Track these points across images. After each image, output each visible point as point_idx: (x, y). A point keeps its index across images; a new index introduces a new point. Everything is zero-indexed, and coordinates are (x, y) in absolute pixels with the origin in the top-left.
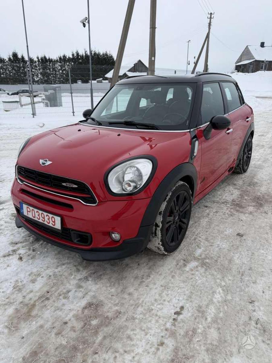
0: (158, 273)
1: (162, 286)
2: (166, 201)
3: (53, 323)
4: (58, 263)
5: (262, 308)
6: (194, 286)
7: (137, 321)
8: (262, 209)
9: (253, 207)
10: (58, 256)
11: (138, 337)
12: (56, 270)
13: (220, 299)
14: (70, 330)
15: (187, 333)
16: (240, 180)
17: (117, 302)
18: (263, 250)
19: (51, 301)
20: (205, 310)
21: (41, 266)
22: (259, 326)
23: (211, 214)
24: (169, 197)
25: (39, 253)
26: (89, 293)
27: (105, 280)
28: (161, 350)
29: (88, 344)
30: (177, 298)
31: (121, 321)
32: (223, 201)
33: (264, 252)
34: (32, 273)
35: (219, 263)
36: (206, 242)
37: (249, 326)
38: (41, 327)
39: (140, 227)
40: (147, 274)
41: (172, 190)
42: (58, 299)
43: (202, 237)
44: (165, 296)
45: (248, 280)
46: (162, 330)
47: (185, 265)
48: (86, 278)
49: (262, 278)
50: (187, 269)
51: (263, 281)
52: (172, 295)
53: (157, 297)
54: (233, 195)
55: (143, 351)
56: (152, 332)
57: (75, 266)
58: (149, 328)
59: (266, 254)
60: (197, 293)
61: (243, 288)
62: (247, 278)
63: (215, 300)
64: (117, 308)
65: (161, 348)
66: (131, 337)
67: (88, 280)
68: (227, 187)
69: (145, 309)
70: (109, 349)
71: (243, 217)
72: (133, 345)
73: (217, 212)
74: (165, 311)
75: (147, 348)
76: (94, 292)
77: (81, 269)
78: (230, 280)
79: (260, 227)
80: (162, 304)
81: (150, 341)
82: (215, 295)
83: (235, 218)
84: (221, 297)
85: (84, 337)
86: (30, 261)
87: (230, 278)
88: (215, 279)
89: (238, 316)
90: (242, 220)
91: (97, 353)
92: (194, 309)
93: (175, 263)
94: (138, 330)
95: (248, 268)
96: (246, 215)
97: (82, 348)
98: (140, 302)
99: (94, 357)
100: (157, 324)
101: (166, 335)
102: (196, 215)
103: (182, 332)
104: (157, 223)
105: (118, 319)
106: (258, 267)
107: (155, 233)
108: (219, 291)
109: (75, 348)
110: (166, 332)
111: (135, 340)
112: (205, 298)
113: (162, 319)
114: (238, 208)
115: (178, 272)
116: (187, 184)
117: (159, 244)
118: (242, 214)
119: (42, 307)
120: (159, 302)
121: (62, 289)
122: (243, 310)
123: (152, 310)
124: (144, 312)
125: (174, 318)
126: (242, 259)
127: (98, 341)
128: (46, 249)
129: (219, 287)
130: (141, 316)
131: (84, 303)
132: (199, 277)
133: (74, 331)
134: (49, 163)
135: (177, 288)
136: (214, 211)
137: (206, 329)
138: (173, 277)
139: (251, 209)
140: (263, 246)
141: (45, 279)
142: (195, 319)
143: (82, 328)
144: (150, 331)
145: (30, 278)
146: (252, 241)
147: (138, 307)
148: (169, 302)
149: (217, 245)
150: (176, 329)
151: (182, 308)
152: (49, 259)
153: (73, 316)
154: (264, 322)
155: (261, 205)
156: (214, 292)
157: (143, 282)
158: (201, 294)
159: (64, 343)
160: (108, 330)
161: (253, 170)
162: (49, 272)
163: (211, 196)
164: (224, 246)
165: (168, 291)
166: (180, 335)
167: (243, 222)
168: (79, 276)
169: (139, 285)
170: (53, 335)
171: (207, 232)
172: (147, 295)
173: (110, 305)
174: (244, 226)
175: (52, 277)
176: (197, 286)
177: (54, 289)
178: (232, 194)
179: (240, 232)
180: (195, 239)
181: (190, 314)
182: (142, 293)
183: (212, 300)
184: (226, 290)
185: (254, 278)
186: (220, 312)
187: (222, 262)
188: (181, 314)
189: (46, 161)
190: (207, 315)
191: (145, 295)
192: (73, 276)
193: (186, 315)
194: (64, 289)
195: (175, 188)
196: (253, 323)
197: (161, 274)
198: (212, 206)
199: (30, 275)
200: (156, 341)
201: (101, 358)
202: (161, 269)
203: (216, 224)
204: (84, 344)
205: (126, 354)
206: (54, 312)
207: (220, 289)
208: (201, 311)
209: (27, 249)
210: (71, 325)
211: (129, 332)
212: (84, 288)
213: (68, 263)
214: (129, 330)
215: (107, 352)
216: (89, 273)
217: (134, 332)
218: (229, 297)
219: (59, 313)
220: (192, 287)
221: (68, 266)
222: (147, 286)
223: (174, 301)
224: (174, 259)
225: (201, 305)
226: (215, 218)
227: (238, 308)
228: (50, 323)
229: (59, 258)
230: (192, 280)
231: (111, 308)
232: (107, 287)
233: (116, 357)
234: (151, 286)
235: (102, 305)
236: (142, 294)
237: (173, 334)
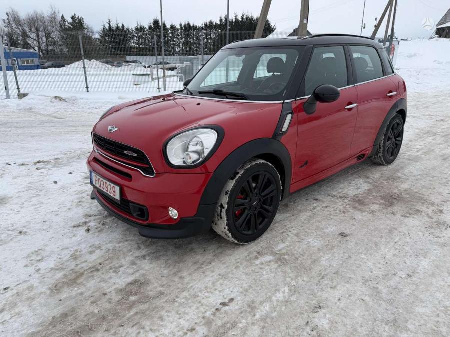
0: (221, 261)
1: (220, 275)
2: (235, 180)
3: (94, 292)
4: (123, 238)
5: (328, 315)
6: (256, 281)
7: (177, 304)
8: (390, 208)
9: (378, 206)
10: (125, 232)
11: (171, 319)
12: (117, 245)
13: (282, 298)
14: (107, 301)
15: (224, 325)
16: (378, 174)
17: (165, 283)
18: (365, 254)
19: (100, 273)
20: (257, 306)
21: (105, 240)
22: (314, 333)
23: (318, 208)
24: (240, 175)
25: (108, 227)
26: (140, 271)
27: (162, 261)
28: (188, 335)
29: (118, 316)
30: (231, 289)
31: (160, 302)
32: (342, 195)
33: (366, 257)
34: (93, 245)
35: (299, 261)
36: (296, 237)
37: (301, 330)
38: (82, 293)
39: (200, 205)
40: (209, 260)
41: (246, 168)
42: (107, 272)
43: (294, 231)
44: (219, 285)
45: (327, 284)
46: (199, 317)
47: (257, 258)
48: (144, 257)
49: (346, 284)
50: (258, 262)
51: (346, 288)
52: (226, 285)
53: (210, 284)
54: (360, 190)
55: (170, 333)
56: (188, 317)
57: (138, 243)
58: (185, 313)
59: (368, 259)
60: (256, 288)
61: (316, 291)
62: (326, 282)
63: (274, 298)
64: (162, 289)
65: (189, 333)
66: (164, 317)
67: (145, 259)
68: (356, 180)
69: (190, 294)
70: (136, 324)
71: (359, 216)
72: (162, 325)
73: (326, 207)
74: (212, 300)
75: (175, 330)
76: (146, 270)
77: (143, 247)
78: (304, 281)
79: (376, 229)
80: (212, 292)
81: (181, 324)
82: (278, 293)
83: (347, 215)
84: (284, 296)
85: (116, 309)
86: (97, 234)
87: (305, 279)
88: (285, 277)
89: (294, 319)
90: (355, 219)
91: (123, 326)
92: (244, 303)
93: (246, 253)
94: (173, 312)
95: (334, 272)
96: (364, 214)
97: (111, 319)
98: (189, 286)
99: (118, 328)
100: (197, 311)
101: (201, 322)
102: (299, 208)
103: (220, 323)
104: (223, 203)
105: (158, 299)
106: (348, 272)
107: (221, 215)
108: (285, 290)
109: (104, 318)
110: (202, 319)
111: (166, 321)
112: (264, 294)
113: (204, 306)
114: (357, 205)
115: (245, 263)
116: (271, 165)
117: (225, 228)
118: (359, 212)
119: (90, 277)
120: (209, 290)
121: (116, 263)
122: (303, 314)
123: (198, 296)
124: (188, 297)
125: (218, 307)
126: (331, 261)
127: (128, 315)
128: (116, 225)
129: (287, 286)
130: (184, 300)
131: (131, 279)
132: (268, 272)
133: (110, 302)
134: (116, 129)
135: (236, 279)
136: (324, 205)
137: (249, 324)
138: (237, 267)
139: (375, 207)
140: (368, 251)
141: (103, 252)
142: (242, 312)
143: (118, 301)
144: (186, 315)
145: (91, 249)
146: (356, 243)
147: (184, 291)
148: (220, 291)
149: (307, 242)
150: (214, 318)
151: (232, 300)
152: (115, 234)
153: (115, 289)
154: (323, 330)
155: (392, 205)
156: (278, 290)
157: (202, 268)
158: (260, 289)
159: (96, 311)
160: (143, 307)
161: (403, 162)
162: (110, 246)
163: (329, 189)
164: (315, 244)
165: (224, 280)
166: (216, 325)
167: (355, 221)
168: (137, 253)
169: (196, 270)
170: (89, 302)
171: (302, 226)
172: (200, 281)
173: (156, 285)
174: (354, 225)
175: (111, 251)
176: (260, 281)
177: (107, 262)
178: (358, 189)
179: (345, 232)
180: (283, 233)
181: (237, 307)
182: (194, 278)
183: (270, 297)
184: (294, 290)
185: (335, 283)
186: (275, 311)
187: (303, 261)
188: (227, 305)
189: (113, 128)
190: (258, 311)
191: (197, 281)
192: (131, 253)
193: (233, 306)
194: (118, 263)
195: (249, 166)
196: (308, 329)
197: (225, 263)
198: (325, 200)
199: (91, 246)
200: (188, 326)
201: (125, 331)
202: (227, 258)
203: (319, 219)
204: (114, 316)
205: (150, 332)
206: (98, 283)
207: (287, 289)
208: (252, 307)
209: (97, 222)
210: (110, 297)
211: (163, 313)
212: (138, 265)
213: (132, 240)
214: (164, 311)
215: (133, 326)
216: (150, 252)
217: (169, 314)
218: (293, 298)
219: (103, 284)
220: (254, 281)
221: (131, 243)
222: (204, 272)
223: (227, 291)
224: (247, 250)
225: (255, 300)
226: (321, 213)
227: (299, 310)
228: (90, 292)
229: (126, 235)
230: (257, 274)
231: (156, 288)
232: (161, 267)
233: (139, 332)
234: (207, 273)
235: (148, 284)
236: (194, 280)
237: (209, 323)
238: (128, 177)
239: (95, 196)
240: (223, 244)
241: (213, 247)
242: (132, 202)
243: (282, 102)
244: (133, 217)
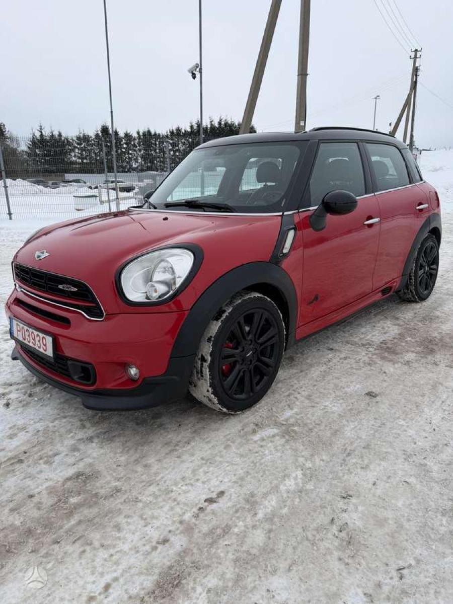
0: (204, 440)
1: (202, 459)
2: (220, 321)
3: (15, 494)
4: (59, 414)
5: (360, 508)
6: (255, 464)
7: (140, 505)
8: (430, 357)
9: (414, 355)
10: (62, 405)
11: (132, 527)
12: (51, 425)
13: (293, 488)
14: (34, 507)
15: (211, 532)
16: (410, 313)
17: (122, 475)
18: (404, 420)
19: (24, 465)
20: (259, 500)
21: (32, 417)
22: (343, 534)
23: (334, 361)
24: (226, 314)
25: (36, 399)
26: (85, 460)
27: (117, 444)
28: (159, 550)
29: (51, 529)
30: (220, 479)
31: (115, 503)
32: (364, 342)
33: (405, 424)
34: (14, 426)
35: (314, 434)
36: (307, 401)
37: (324, 533)
39: (171, 358)
40: (186, 440)
41: (235, 305)
42: (35, 464)
43: (303, 393)
44: (202, 474)
45: (354, 464)
46: (174, 522)
47: (254, 432)
48: (90, 439)
49: (382, 463)
50: (257, 437)
51: (382, 468)
52: (213, 474)
53: (188, 474)
54: (387, 335)
55: (131, 549)
56: (157, 523)
57: (81, 420)
58: (153, 517)
59: (408, 426)
60: (256, 475)
61: (341, 475)
62: (354, 461)
63: (283, 488)
64: (117, 483)
65: (160, 547)
66: (121, 526)
67: (92, 442)
68: (381, 322)
69: (160, 490)
70: (78, 539)
71: (390, 368)
72: (119, 538)
73: (345, 358)
74: (192, 496)
75: (138, 545)
76: (94, 458)
77: (88, 425)
78: (323, 461)
79: (415, 385)
80: (192, 485)
81: (147, 535)
82: (287, 480)
83: (374, 369)
84: (297, 484)
85: (48, 518)
86: (20, 410)
87: (324, 457)
88: (296, 456)
89: (312, 516)
90: (385, 373)
91: (59, 542)
92: (240, 498)
93: (239, 427)
94: (136, 518)
95: (363, 446)
96: (396, 366)
97: (40, 534)
98: (158, 478)
99: (51, 548)
100: (171, 513)
101: (178, 529)
102: (308, 361)
103: (205, 528)
104: (204, 354)
105: (112, 499)
106: (383, 445)
107: (202, 372)
108: (297, 476)
109: (29, 532)
110: (179, 525)
111: (125, 532)
112: (267, 482)
113: (181, 506)
114: (386, 354)
115: (239, 440)
116: (269, 299)
117: (208, 391)
118: (390, 364)
119: (9, 472)
120: (188, 482)
121: (48, 450)
122: (325, 507)
123: (172, 491)
124: (157, 493)
125: (202, 506)
126: (359, 431)
127: (67, 527)
128: (49, 395)
129: (300, 469)
130: (151, 499)
131: (71, 472)
132: (271, 451)
133: (39, 509)
134: (46, 255)
135: (227, 464)
136: (343, 356)
137: (248, 528)
138: (227, 447)
139: (410, 356)
140: (407, 414)
141: (29, 435)
142: (237, 511)
143: (52, 506)
144: (155, 521)
145: (11, 431)
146: (391, 405)
147: (150, 485)
148: (204, 483)
149: (322, 407)
150: (197, 522)
151: (222, 493)
152: (48, 409)
153: (47, 488)
154: (355, 530)
155: (432, 351)
156: (286, 476)
157: (176, 450)
158: (262, 476)
159: (18, 523)
160: (87, 512)
161: (441, 298)
162: (40, 426)
163: (347, 335)
164: (335, 409)
165: (209, 467)
166: (199, 532)
167: (386, 376)
168: (81, 435)
169: (167, 454)
170: (6, 510)
171: (315, 385)
172: (173, 469)
173: (109, 478)
174: (385, 381)
175: (40, 434)
176: (261, 464)
177: (35, 449)
178: (385, 333)
179: (374, 390)
180: (289, 395)
181: (230, 504)
182: (166, 466)
183: (277, 487)
184: (310, 475)
185: (366, 461)
186: (285, 506)
187: (320, 433)
188: (215, 502)
189: (43, 253)
190: (260, 509)
191: (170, 469)
192: (72, 434)
193: (223, 504)
194: (51, 450)
195: (240, 301)
196: (334, 529)
197: (208, 442)
198: (342, 349)
199: (10, 428)
200: (157, 536)
201: (62, 550)
202: (213, 434)
203: (336, 375)
204: (45, 528)
205: (101, 549)
206: (22, 480)
207: (299, 473)
208: (251, 502)
209: (22, 393)
210: (39, 500)
211: (121, 519)
212: (81, 452)
213: (72, 416)
214: (122, 516)
215: (74, 542)
216: (98, 431)
217: (129, 521)
218: (310, 486)
219: (28, 482)
220: (252, 465)
221: (71, 420)
222: (179, 457)
223: (214, 482)
224: (240, 422)
225: (256, 492)
226: (339, 367)
227: (318, 504)
228: (9, 495)
229: (63, 409)
230: (257, 454)
231: (108, 483)
232: (116, 453)
233: (84, 551)
234: (184, 457)
235: (97, 477)
236: (165, 468)
237: (189, 530)
238: (64, 322)
239: (18, 355)
240: (206, 416)
241: (191, 420)
242: (72, 359)
243: (281, 214)
244: (73, 381)
